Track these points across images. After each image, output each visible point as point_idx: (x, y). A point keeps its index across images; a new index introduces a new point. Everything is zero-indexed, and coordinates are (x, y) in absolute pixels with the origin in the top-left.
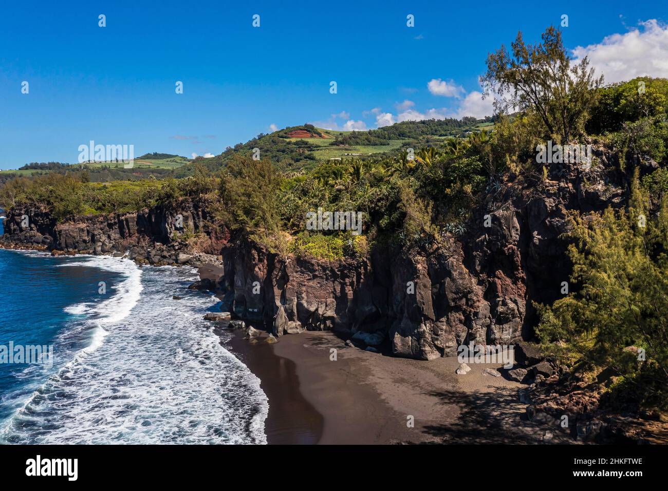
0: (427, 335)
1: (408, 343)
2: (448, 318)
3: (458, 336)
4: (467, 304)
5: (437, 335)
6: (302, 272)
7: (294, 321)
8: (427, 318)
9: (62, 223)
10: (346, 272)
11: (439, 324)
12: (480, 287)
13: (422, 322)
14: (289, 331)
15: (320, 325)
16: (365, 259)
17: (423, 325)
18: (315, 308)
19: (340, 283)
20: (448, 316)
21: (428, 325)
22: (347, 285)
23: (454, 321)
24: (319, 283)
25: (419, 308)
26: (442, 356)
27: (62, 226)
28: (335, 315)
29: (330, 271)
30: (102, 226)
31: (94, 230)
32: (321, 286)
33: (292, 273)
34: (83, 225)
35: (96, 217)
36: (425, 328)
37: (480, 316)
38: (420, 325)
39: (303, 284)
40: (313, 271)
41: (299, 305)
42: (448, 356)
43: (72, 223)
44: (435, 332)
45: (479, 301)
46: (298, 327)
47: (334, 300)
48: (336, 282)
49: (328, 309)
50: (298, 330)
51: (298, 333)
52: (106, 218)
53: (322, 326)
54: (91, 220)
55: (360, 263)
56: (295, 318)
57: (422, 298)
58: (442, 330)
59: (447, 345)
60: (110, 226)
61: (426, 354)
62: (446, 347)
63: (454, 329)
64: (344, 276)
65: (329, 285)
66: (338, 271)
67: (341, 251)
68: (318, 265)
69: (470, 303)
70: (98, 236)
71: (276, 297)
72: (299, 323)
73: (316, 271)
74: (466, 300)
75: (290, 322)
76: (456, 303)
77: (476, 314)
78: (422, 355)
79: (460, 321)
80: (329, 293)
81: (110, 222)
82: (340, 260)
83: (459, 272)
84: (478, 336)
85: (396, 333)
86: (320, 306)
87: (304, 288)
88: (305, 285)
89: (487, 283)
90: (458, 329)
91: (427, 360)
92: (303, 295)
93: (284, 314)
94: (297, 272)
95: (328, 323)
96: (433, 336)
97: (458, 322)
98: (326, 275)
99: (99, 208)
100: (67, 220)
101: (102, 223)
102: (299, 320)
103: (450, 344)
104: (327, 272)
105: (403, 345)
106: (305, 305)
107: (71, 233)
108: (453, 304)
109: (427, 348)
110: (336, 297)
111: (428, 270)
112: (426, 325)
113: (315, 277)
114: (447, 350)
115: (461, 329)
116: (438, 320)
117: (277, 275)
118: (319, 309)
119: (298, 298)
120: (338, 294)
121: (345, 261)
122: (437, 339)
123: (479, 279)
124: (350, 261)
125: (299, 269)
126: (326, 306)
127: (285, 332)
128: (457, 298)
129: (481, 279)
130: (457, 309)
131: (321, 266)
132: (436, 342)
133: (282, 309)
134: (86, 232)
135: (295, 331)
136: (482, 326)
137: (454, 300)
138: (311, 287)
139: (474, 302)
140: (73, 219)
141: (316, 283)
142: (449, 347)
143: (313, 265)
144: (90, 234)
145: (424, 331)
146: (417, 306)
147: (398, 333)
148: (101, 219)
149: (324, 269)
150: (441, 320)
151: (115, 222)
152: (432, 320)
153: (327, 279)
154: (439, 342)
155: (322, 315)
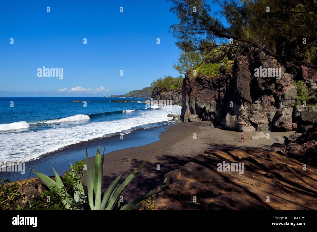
0: (244, 113)
1: (233, 120)
2: (262, 101)
3: (269, 115)
4: (276, 88)
5: (252, 113)
6: (198, 86)
7: (194, 114)
8: (245, 101)
9: (163, 92)
10: (220, 83)
11: (254, 105)
12: (289, 74)
13: (241, 104)
14: (191, 120)
15: (208, 117)
16: (230, 74)
17: (242, 106)
18: (204, 107)
19: (218, 91)
20: (261, 99)
21: (245, 106)
22: (221, 92)
23: (266, 103)
24: (206, 91)
25: (238, 92)
26: (256, 130)
27: (163, 93)
28: (216, 112)
29: (212, 83)
30: (176, 93)
31: (174, 95)
32: (208, 94)
33: (193, 86)
34: (169, 93)
35: (175, 90)
36: (244, 108)
37: (286, 97)
38: (240, 106)
39: (198, 92)
40: (202, 84)
41: (196, 105)
42: (261, 131)
43: (166, 92)
44: (251, 112)
45: (287, 86)
46: (196, 118)
47: (215, 102)
48: (216, 90)
49: (211, 107)
50: (196, 120)
51: (196, 122)
52: (178, 90)
53: (209, 118)
54: (172, 91)
55: (227, 76)
56: (195, 112)
57: (241, 85)
58: (256, 109)
59: (260, 121)
60: (179, 93)
61: (241, 126)
62: (259, 123)
63: (266, 109)
64: (220, 86)
65: (212, 92)
66: (216, 83)
67: (218, 71)
68: (206, 80)
69: (279, 88)
70: (175, 97)
71: (187, 101)
72: (197, 116)
73: (204, 84)
74: (275, 85)
75: (192, 115)
76: (266, 87)
77: (283, 96)
78: (239, 127)
79: (272, 103)
80: (212, 98)
81: (179, 91)
82: (217, 76)
83: (268, 62)
84: (284, 114)
85: (228, 113)
86: (207, 105)
87: (198, 95)
88: (199, 93)
89: (295, 71)
90: (270, 109)
91: (243, 131)
92: (198, 99)
93: (189, 110)
94: (196, 86)
95: (212, 116)
96: (250, 114)
97: (270, 104)
98: (210, 86)
99: (176, 86)
100: (164, 91)
101: (176, 92)
102: (197, 114)
103: (262, 121)
104: (210, 84)
105: (230, 121)
106: (199, 104)
107: (165, 96)
108: (263, 88)
109: (243, 123)
110: (216, 100)
111: (249, 65)
112: (244, 106)
113: (204, 87)
114: (259, 126)
115: (272, 110)
116: (253, 102)
117: (188, 89)
118: (207, 107)
119: (195, 100)
120: (217, 98)
121: (219, 76)
122: (252, 117)
123: (286, 67)
124: (222, 76)
125: (197, 84)
126: (211, 106)
127: (189, 121)
128: (266, 83)
129: (288, 66)
130: (269, 93)
131: (207, 80)
132: (251, 119)
133: (188, 107)
134: (171, 96)
135: (195, 120)
136: (289, 106)
137: (264, 84)
138: (202, 94)
139: (283, 87)
140: (166, 90)
141: (205, 91)
142: (261, 123)
143: (202, 80)
144: (172, 97)
145: (242, 110)
146: (237, 91)
147: (229, 113)
148: (176, 90)
149: (209, 82)
150: (256, 102)
151: (181, 92)
152: (249, 102)
153: (211, 89)
154: (253, 119)
155: (208, 111)
